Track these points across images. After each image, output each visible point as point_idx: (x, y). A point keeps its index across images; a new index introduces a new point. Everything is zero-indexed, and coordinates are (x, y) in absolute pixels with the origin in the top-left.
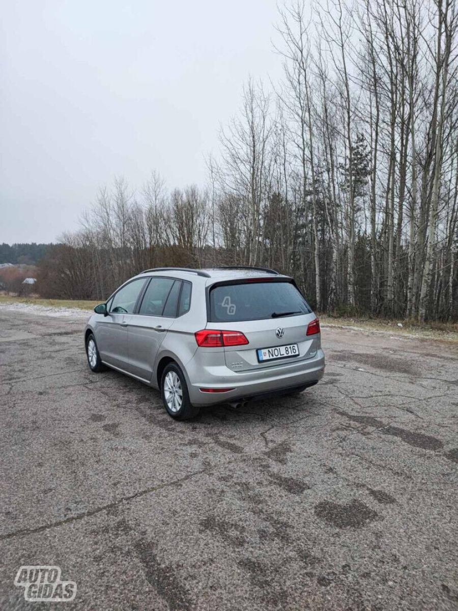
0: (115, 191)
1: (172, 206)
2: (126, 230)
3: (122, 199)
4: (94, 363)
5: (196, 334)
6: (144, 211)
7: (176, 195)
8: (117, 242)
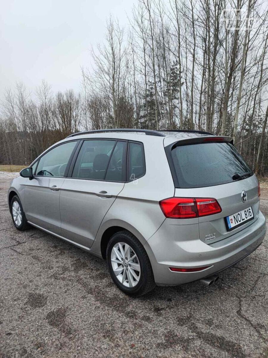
0: (17, 92)
1: (57, 103)
2: (25, 119)
3: (22, 98)
4: (19, 222)
5: (161, 203)
6: (37, 106)
7: (60, 96)
8: (20, 128)
